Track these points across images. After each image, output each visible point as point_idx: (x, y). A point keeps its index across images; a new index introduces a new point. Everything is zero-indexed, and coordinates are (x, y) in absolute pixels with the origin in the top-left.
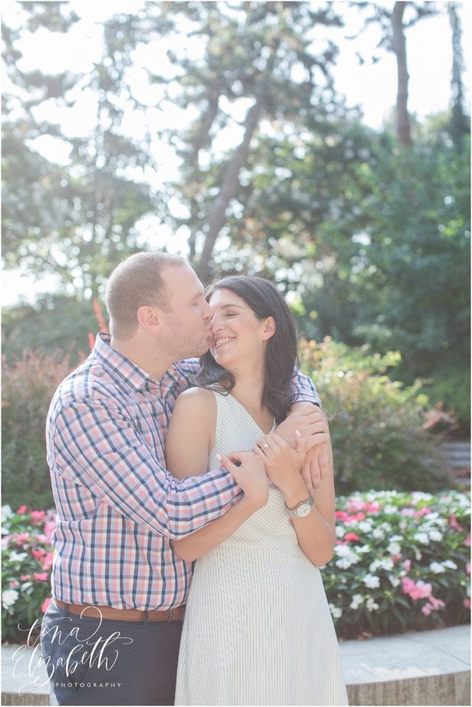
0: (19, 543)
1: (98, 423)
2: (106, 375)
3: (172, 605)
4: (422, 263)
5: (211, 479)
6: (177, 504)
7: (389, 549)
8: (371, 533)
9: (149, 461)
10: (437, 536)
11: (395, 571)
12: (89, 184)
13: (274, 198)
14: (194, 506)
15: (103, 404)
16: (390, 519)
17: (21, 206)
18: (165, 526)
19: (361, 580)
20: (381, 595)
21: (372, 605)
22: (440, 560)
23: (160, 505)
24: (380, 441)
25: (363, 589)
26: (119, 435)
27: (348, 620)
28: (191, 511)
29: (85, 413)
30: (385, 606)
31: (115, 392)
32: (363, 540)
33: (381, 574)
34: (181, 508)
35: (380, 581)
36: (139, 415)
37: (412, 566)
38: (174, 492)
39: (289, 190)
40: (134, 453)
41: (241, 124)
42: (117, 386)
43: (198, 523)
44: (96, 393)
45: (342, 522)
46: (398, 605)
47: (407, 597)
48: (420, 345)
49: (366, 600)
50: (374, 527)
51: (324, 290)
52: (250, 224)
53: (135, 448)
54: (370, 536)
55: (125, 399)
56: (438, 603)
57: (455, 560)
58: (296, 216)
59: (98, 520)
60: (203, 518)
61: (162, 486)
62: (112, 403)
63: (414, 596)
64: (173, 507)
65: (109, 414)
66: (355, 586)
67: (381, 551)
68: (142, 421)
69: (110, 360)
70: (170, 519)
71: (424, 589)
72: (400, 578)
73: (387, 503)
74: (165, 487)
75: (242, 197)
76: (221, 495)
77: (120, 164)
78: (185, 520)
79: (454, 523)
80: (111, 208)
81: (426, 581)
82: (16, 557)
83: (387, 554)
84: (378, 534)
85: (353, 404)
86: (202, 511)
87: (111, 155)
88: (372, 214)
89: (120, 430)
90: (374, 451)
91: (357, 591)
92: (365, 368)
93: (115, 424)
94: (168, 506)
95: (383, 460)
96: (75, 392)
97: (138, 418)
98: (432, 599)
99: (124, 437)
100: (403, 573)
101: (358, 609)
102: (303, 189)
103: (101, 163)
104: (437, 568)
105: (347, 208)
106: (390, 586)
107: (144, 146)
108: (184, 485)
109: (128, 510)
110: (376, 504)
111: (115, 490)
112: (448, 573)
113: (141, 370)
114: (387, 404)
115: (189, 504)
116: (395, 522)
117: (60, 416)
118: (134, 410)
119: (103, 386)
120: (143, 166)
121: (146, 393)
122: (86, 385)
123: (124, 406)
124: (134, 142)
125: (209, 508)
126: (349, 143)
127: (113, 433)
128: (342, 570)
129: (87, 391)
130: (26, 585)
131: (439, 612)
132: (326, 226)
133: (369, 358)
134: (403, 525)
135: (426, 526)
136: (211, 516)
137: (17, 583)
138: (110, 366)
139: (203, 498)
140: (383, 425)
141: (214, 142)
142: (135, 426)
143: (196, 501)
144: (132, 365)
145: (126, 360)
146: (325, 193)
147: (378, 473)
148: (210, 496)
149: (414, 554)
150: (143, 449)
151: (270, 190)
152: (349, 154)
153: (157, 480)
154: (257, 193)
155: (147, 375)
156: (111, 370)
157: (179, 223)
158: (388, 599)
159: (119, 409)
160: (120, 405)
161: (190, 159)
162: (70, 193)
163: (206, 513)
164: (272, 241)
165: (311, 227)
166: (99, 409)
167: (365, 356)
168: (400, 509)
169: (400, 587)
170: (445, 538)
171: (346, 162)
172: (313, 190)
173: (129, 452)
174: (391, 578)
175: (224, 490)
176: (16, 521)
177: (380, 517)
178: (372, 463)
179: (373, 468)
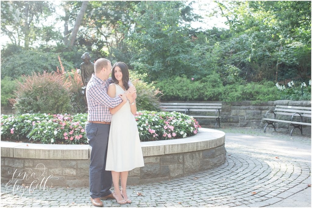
3: (110, 121)
5: (118, 98)
7: (145, 122)
8: (141, 118)
10: (157, 120)
16: (145, 116)
20: (144, 132)
22: (158, 125)
23: (110, 102)
24: (142, 98)
30: (145, 134)
32: (139, 120)
33: (144, 127)
35: (143, 129)
37: (151, 126)
38: (112, 100)
46: (148, 134)
47: (150, 133)
48: (153, 69)
49: (140, 133)
56: (157, 135)
57: (161, 125)
61: (110, 99)
63: (151, 133)
71: (154, 131)
72: (148, 128)
73: (145, 113)
78: (114, 104)
79: (161, 118)
81: (154, 129)
84: (143, 119)
90: (140, 101)
95: (143, 104)
98: (155, 134)
104: (156, 127)
106: (146, 130)
110: (142, 113)
112: (159, 128)
115: (115, 102)
116: (147, 117)
131: (157, 137)
134: (149, 117)
135: (154, 118)
139: (117, 101)
149: (151, 124)
155: (103, 81)
163: (118, 103)
168: (148, 114)
169: (148, 130)
170: (159, 120)
174: (146, 128)
177: (143, 115)
178: (140, 104)
179: (140, 106)
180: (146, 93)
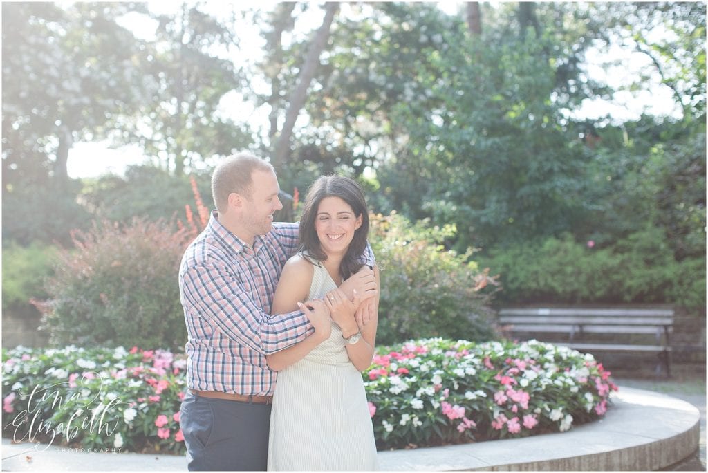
0: (135, 374)
1: (212, 280)
2: (217, 243)
3: (268, 392)
4: (486, 143)
5: (292, 317)
6: (268, 333)
7: (432, 380)
8: (419, 368)
9: (247, 304)
10: (471, 371)
11: (436, 396)
12: (175, 61)
13: (352, 79)
14: (279, 335)
15: (215, 266)
16: (435, 359)
17: (112, 83)
18: (259, 346)
19: (409, 403)
20: (424, 414)
21: (417, 422)
22: (474, 389)
23: (256, 333)
24: (435, 300)
25: (410, 410)
26: (227, 287)
27: (398, 434)
28: (277, 338)
29: (204, 273)
30: (427, 423)
31: (223, 255)
32: (412, 373)
33: (425, 398)
34: (270, 335)
35: (423, 404)
36: (240, 270)
37: (450, 394)
38: (266, 324)
39: (367, 71)
40: (237, 299)
41: (322, 7)
42: (224, 250)
43: (281, 345)
44: (211, 258)
45: (397, 360)
46: (437, 423)
47: (447, 418)
48: (483, 219)
49: (412, 418)
50: (421, 364)
51: (398, 167)
52: (329, 102)
53: (238, 295)
54: (418, 370)
55: (230, 260)
56: (470, 423)
57: (485, 390)
58: (373, 95)
59: (213, 341)
60: (285, 342)
61: (257, 320)
62: (221, 264)
63: (451, 416)
64: (265, 335)
65: (220, 273)
66: (403, 407)
67: (426, 381)
68: (242, 274)
69: (219, 233)
70: (263, 342)
71: (459, 411)
72: (440, 402)
73: (435, 347)
74: (260, 321)
75: (321, 78)
76: (298, 328)
77: (205, 41)
78: (272, 343)
79: (488, 363)
80: (196, 85)
81: (461, 405)
82: (133, 384)
83: (431, 383)
84: (424, 368)
85: (413, 269)
86: (285, 338)
87: (196, 33)
88: (443, 96)
89: (227, 283)
90: (429, 308)
91: (405, 411)
92: (426, 238)
93: (224, 280)
94: (262, 334)
95: (436, 315)
96: (196, 258)
97: (239, 273)
98: (465, 419)
99: (230, 287)
100: (442, 398)
101: (405, 426)
102: (380, 71)
103: (186, 39)
104: (470, 395)
105: (420, 90)
106: (432, 407)
107: (228, 25)
108: (273, 321)
109: (234, 337)
110: (426, 348)
111: (225, 323)
112: (479, 400)
113: (239, 240)
114: (444, 269)
115: (276, 333)
116: (439, 361)
117: (187, 274)
118: (236, 267)
119: (214, 252)
120: (228, 44)
121: (244, 254)
122: (203, 253)
123: (230, 266)
124: (219, 21)
125: (289, 337)
126: (424, 28)
127: (223, 286)
128: (394, 395)
129: (204, 257)
130: (142, 406)
131: (472, 430)
132: (400, 107)
133: (430, 229)
134: (445, 363)
135: (464, 364)
136: (290, 342)
137: (135, 404)
138: (219, 236)
139: (286, 330)
140: (436, 286)
141: (296, 23)
142: (237, 279)
143: (281, 332)
144: (233, 236)
145: (229, 233)
146: (399, 74)
147: (432, 327)
148: (291, 328)
149: (453, 385)
150: (243, 296)
151: (348, 71)
152: (423, 39)
153: (254, 316)
154: (336, 73)
155: (244, 243)
156: (219, 240)
157: (262, 100)
158: (430, 418)
159: (226, 268)
160: (227, 265)
161: (273, 40)
162: (156, 67)
163: (287, 340)
164: (350, 119)
165: (386, 107)
166: (213, 270)
167: (426, 227)
168: (445, 351)
169: (439, 409)
170: (478, 373)
171: (420, 46)
172: (389, 72)
173: (234, 298)
174: (433, 402)
175: (300, 325)
176: (130, 358)
177: (428, 356)
178: (427, 318)
179: (427, 322)
180: (447, 283)
